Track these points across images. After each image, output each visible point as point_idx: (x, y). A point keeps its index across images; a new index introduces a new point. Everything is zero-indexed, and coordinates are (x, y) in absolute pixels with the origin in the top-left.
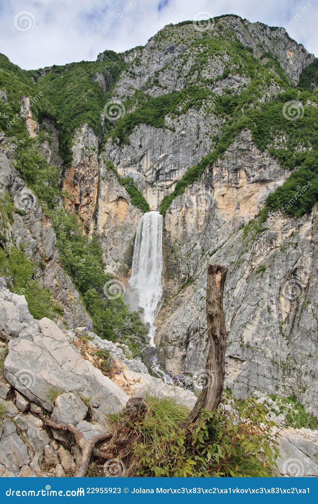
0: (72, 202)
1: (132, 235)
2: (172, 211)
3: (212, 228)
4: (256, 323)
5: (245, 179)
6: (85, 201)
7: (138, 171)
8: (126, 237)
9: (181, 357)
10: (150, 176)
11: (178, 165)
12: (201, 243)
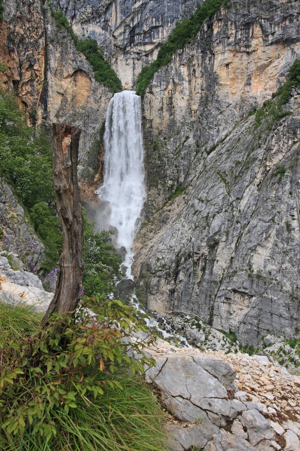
0: (8, 77)
1: (98, 126)
2: (155, 90)
3: (211, 113)
4: (270, 245)
5: (261, 39)
6: (27, 75)
7: (103, 29)
8: (90, 129)
9: (168, 291)
10: (122, 38)
11: (162, 19)
12: (194, 136)
